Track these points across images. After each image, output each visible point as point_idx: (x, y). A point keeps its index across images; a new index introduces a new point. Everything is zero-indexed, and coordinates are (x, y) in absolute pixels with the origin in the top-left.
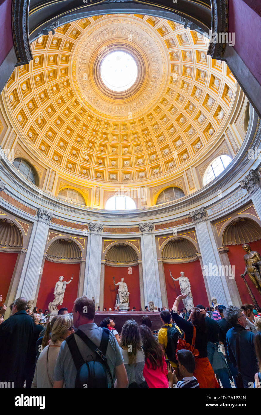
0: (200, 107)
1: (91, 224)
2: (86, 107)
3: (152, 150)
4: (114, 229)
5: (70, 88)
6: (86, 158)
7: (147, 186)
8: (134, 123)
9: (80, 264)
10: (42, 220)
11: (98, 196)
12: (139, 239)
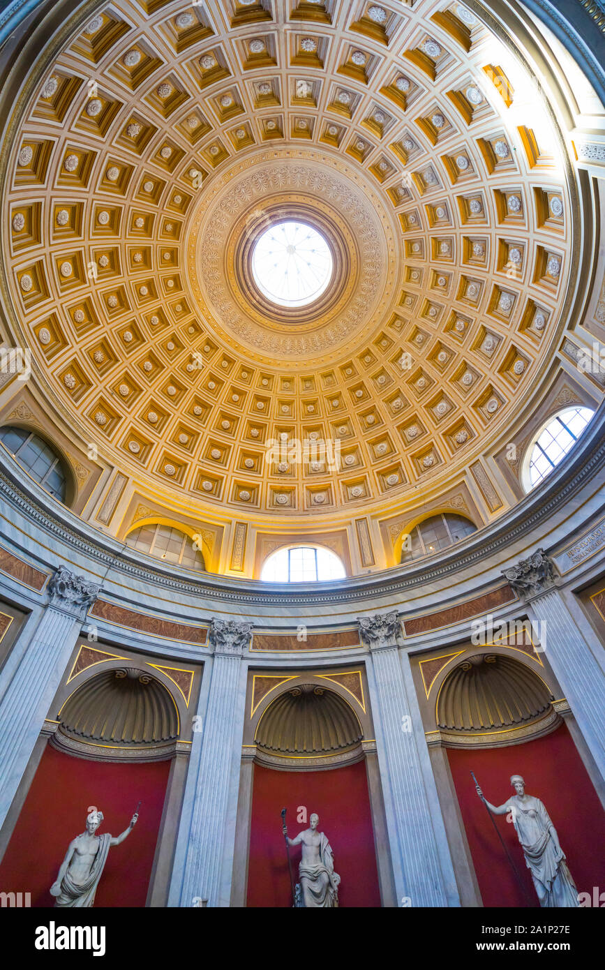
0: (483, 318)
1: (217, 625)
2: (218, 337)
3: (377, 432)
4: (284, 639)
5: (181, 294)
6: (213, 454)
7: (373, 517)
8: (330, 375)
9: (170, 761)
10: (63, 605)
11: (239, 545)
12: (361, 667)
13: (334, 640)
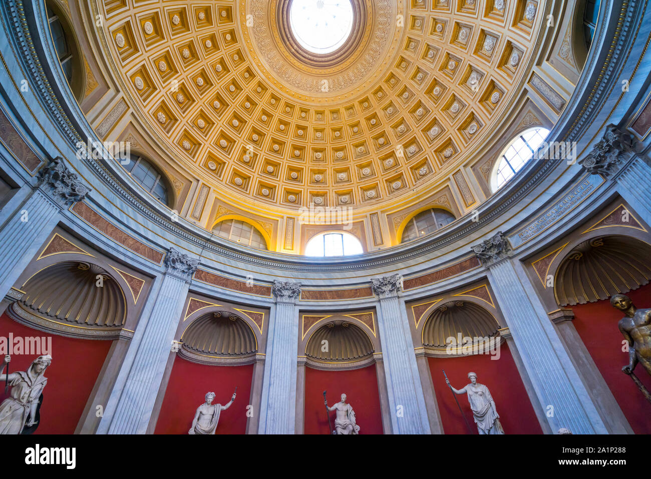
0: (471, 59)
1: (277, 284)
2: (267, 81)
3: (386, 151)
4: (322, 293)
5: (237, 46)
6: (268, 170)
7: (382, 212)
8: (351, 108)
9: (253, 365)
10: (175, 273)
11: (290, 233)
12: (374, 310)
13: (355, 293)
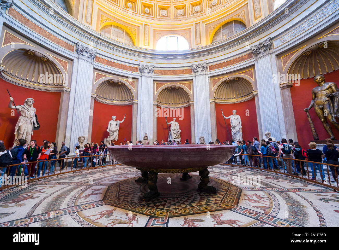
1: (141, 66)
7: (203, 22)
9: (132, 105)
10: (84, 58)
11: (147, 35)
12: (192, 81)
13: (183, 72)
